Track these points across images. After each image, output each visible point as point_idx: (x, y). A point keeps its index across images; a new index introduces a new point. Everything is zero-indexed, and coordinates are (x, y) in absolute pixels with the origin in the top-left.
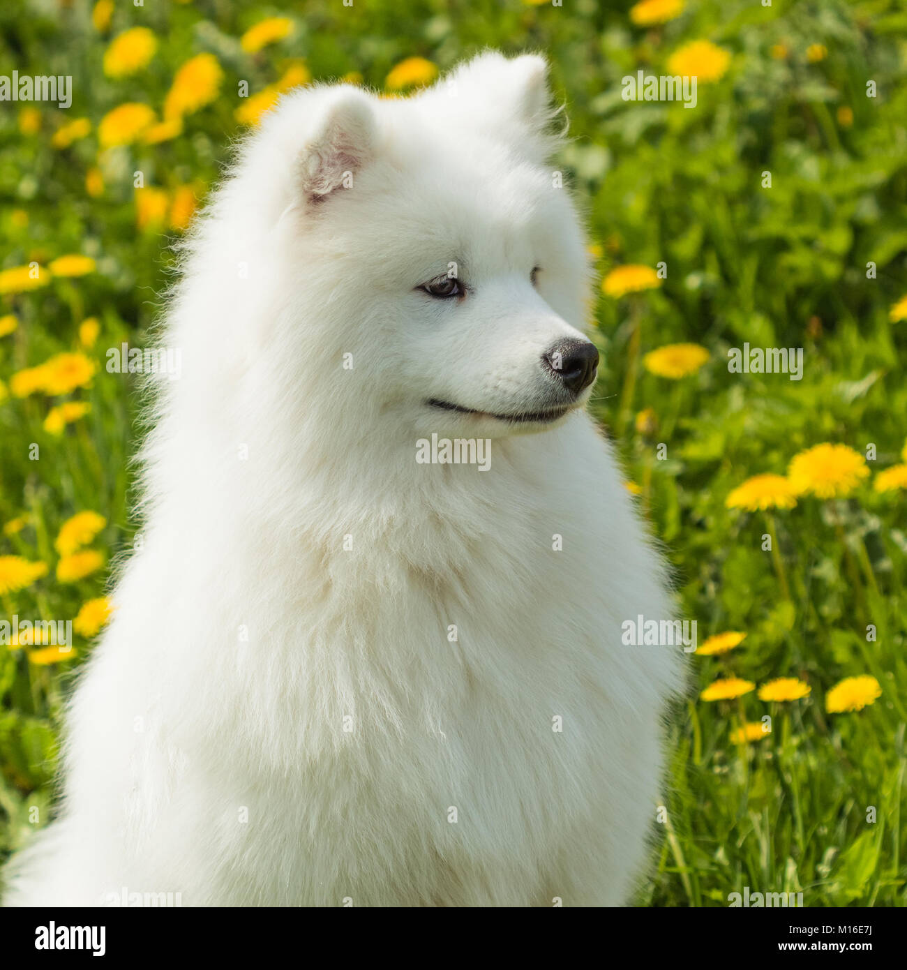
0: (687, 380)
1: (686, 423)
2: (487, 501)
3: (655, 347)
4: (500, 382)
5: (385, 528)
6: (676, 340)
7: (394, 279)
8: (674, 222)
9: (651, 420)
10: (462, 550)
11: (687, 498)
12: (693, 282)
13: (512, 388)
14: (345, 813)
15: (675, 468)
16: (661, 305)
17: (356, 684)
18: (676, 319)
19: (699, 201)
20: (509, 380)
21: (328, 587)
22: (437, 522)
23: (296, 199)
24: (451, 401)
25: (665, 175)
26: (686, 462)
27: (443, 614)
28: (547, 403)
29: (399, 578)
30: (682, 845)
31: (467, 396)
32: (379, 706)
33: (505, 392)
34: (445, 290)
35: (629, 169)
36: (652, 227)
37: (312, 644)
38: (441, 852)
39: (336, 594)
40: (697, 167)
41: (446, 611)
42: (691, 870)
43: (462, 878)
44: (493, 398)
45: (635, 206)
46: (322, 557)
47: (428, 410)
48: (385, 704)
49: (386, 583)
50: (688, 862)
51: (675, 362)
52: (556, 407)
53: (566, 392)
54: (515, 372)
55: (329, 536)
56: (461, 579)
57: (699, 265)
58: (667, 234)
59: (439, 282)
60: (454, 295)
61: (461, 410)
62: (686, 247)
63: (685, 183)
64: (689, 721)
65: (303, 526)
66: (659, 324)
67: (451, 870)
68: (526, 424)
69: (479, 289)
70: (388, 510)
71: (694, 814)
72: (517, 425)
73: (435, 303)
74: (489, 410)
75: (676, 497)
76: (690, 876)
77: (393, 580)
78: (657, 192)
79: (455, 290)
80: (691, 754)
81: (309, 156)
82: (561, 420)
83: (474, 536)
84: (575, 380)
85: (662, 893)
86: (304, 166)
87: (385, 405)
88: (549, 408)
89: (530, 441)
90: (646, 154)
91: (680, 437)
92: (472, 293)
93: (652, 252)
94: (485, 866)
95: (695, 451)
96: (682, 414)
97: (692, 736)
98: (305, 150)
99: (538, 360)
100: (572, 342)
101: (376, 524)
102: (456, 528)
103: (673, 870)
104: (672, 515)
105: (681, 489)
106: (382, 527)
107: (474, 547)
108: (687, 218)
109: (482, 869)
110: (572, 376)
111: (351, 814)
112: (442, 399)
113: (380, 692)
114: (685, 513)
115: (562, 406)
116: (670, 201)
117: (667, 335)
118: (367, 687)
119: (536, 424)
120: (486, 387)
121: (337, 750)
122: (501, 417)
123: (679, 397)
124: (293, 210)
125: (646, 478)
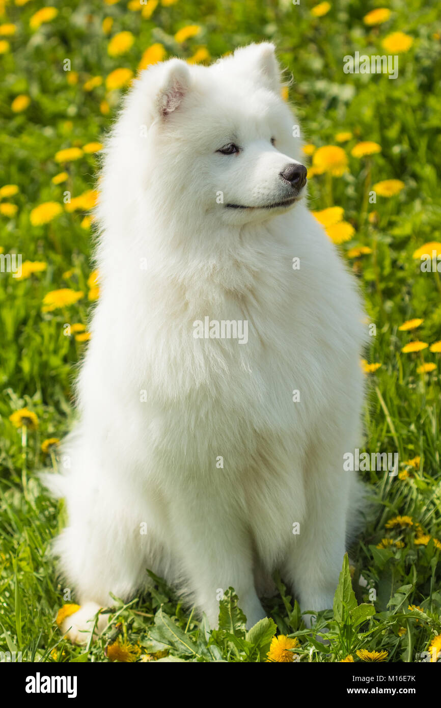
0: (394, 197)
1: (394, 218)
2: (261, 252)
3: (378, 181)
4: (260, 190)
5: (211, 271)
6: (389, 178)
7: (205, 148)
8: (387, 120)
9: (377, 217)
10: (251, 278)
11: (394, 255)
12: (396, 150)
13: (266, 192)
14: (207, 417)
15: (388, 240)
16: (381, 161)
17: (203, 350)
18: (388, 168)
19: (399, 110)
20: (264, 188)
21: (187, 304)
22: (237, 265)
23: (158, 118)
24: (238, 203)
25: (382, 98)
26: (394, 237)
27: (245, 312)
28: (284, 197)
29: (220, 296)
30: (394, 422)
31: (245, 200)
32: (216, 361)
33: (263, 194)
34: (229, 150)
35: (364, 95)
36: (376, 124)
37: (180, 334)
38: (257, 430)
39: (191, 307)
40: (398, 94)
41: (248, 311)
42: (398, 435)
43: (269, 442)
44: (258, 198)
45: (368, 113)
46: (182, 290)
47: (227, 209)
48: (219, 360)
49: (214, 299)
50: (397, 431)
51: (388, 189)
52: (289, 199)
53: (293, 190)
54: (267, 184)
55: (185, 279)
56: (253, 294)
57: (399, 141)
58: (383, 127)
59: (226, 147)
60: (234, 152)
61: (243, 207)
62: (393, 132)
63: (392, 102)
64: (397, 363)
65: (171, 275)
66: (380, 170)
67: (263, 438)
68: (276, 208)
69: (246, 148)
70: (213, 262)
71: (399, 408)
72: (272, 210)
73: (226, 157)
74: (256, 205)
75: (390, 255)
76: (398, 438)
77: (217, 297)
78: (378, 107)
79: (234, 150)
80: (398, 379)
81: (162, 96)
82: (292, 206)
83: (257, 270)
84: (296, 183)
85: (385, 446)
86: (160, 101)
87: (207, 210)
88: (286, 200)
89: (279, 218)
90: (373, 88)
91: (391, 224)
92: (242, 150)
93: (376, 136)
94: (280, 435)
95: (399, 232)
96: (392, 214)
97: (398, 370)
98: (160, 93)
99: (278, 176)
100: (294, 165)
101: (207, 269)
102: (247, 268)
103: (389, 435)
104: (387, 263)
105: (392, 251)
106: (210, 271)
107: (256, 276)
108: (392, 118)
109: (278, 436)
110: (295, 181)
111: (210, 417)
112: (232, 203)
113: (216, 353)
114: (394, 263)
115: (292, 198)
116: (384, 111)
117: (384, 175)
118: (209, 352)
119: (281, 208)
120: (254, 193)
121: (198, 385)
122: (263, 207)
123: (391, 206)
124: (155, 124)
125: (374, 245)
